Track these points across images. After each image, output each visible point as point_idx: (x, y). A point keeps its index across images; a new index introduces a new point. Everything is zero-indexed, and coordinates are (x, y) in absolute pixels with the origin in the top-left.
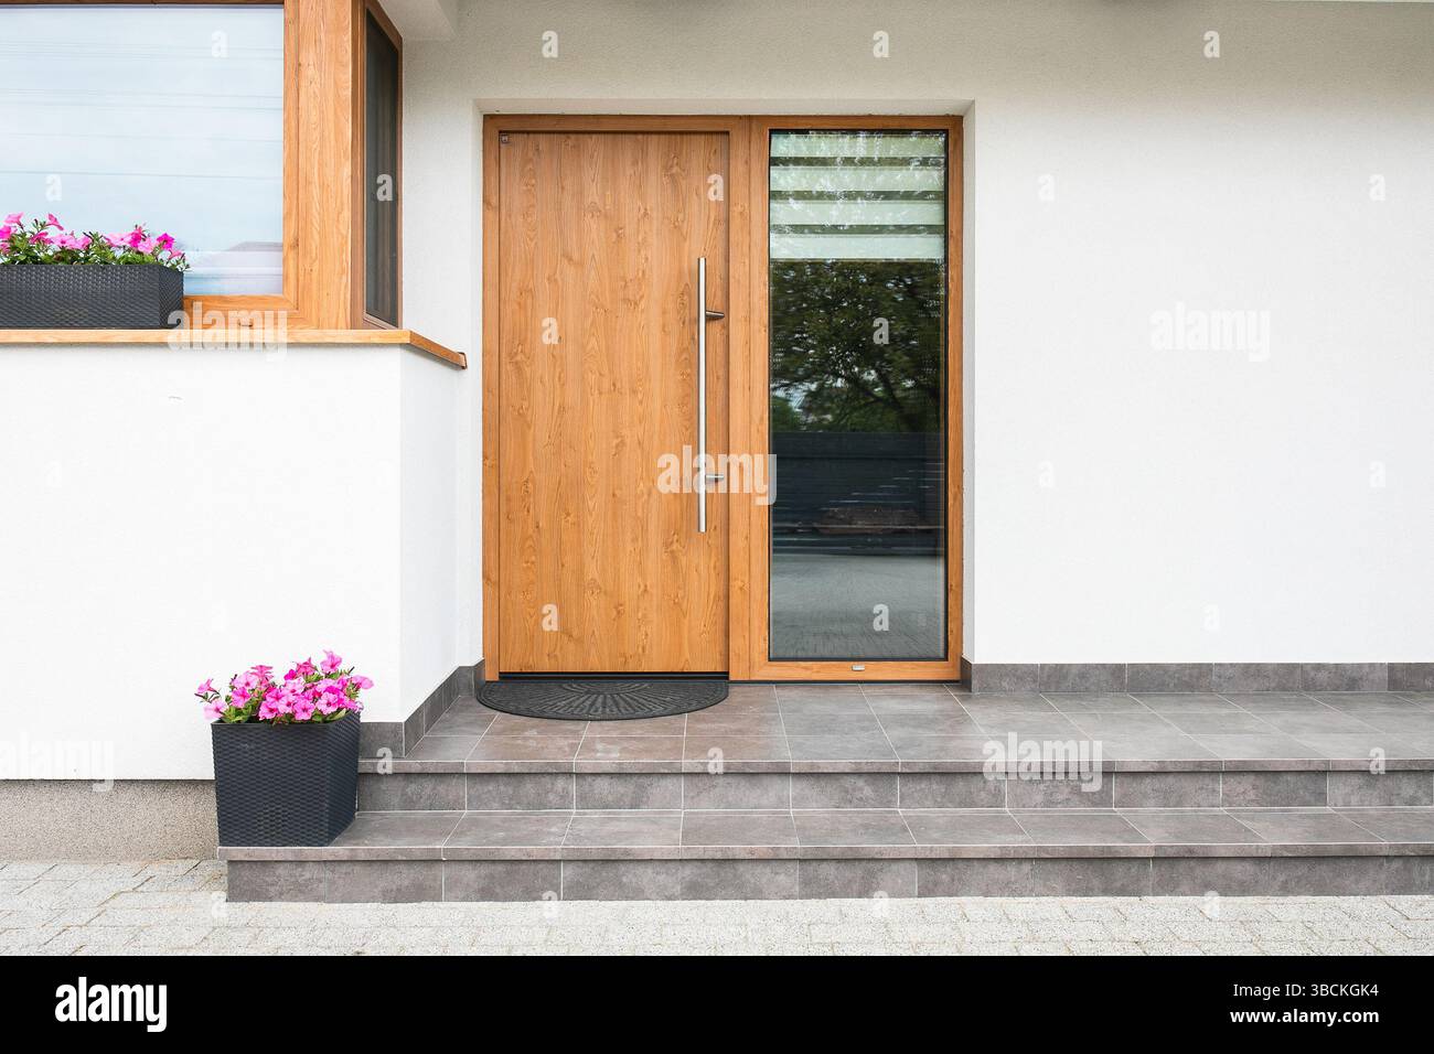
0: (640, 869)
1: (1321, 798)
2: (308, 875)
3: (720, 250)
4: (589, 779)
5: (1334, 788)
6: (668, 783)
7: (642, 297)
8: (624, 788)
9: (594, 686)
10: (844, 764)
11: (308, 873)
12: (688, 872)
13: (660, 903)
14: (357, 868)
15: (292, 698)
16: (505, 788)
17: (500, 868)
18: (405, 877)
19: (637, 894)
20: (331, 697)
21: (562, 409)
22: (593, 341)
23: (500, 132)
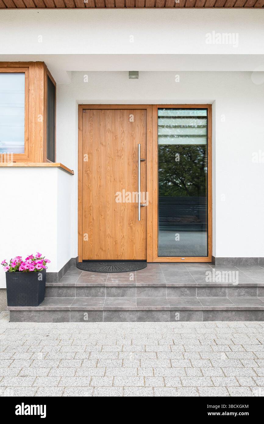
0: (125, 313)
2: (32, 315)
3: (144, 142)
4: (110, 288)
6: (132, 290)
7: (122, 155)
8: (119, 291)
9: (109, 264)
10: (181, 284)
11: (33, 314)
12: (138, 314)
13: (131, 323)
14: (46, 313)
15: (28, 265)
16: (86, 291)
17: (87, 312)
18: (59, 315)
19: (124, 320)
20: (40, 265)
21: (100, 186)
22: (109, 167)
23: (83, 109)
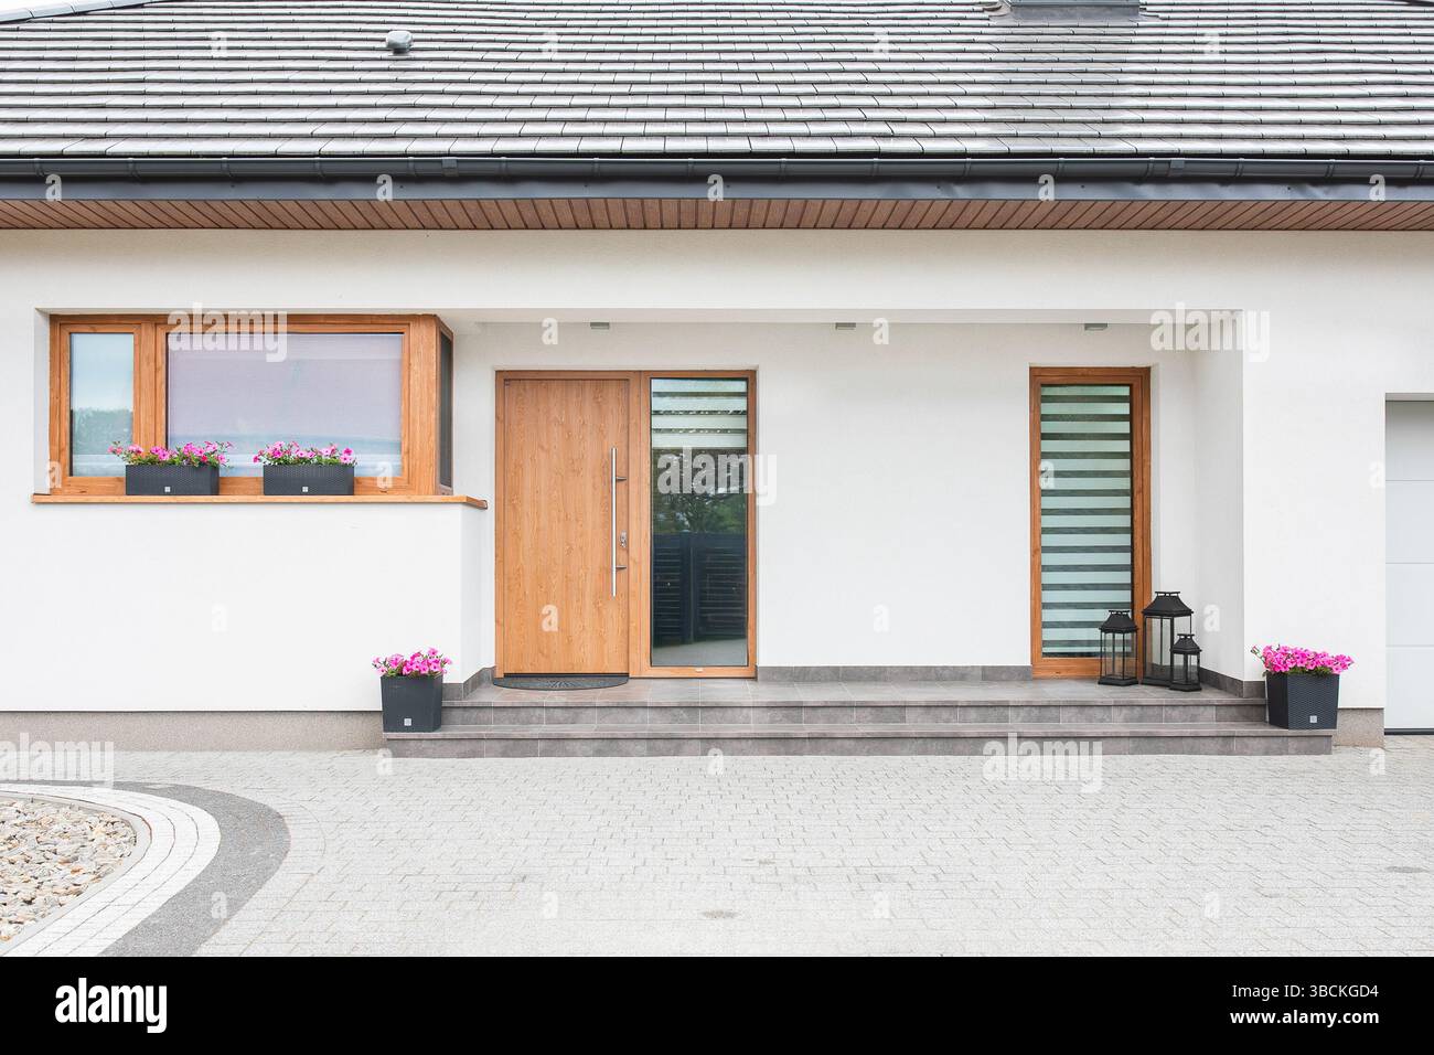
0: (574, 743)
1: (903, 719)
2: (424, 746)
3: (625, 443)
4: (552, 710)
5: (909, 714)
6: (589, 711)
7: (581, 469)
8: (568, 712)
10: (673, 702)
11: (424, 744)
12: (596, 744)
13: (584, 758)
14: (445, 742)
16: (512, 714)
17: (511, 742)
18: (467, 746)
19: (573, 754)
21: (538, 530)
22: (555, 492)
23: (505, 380)
